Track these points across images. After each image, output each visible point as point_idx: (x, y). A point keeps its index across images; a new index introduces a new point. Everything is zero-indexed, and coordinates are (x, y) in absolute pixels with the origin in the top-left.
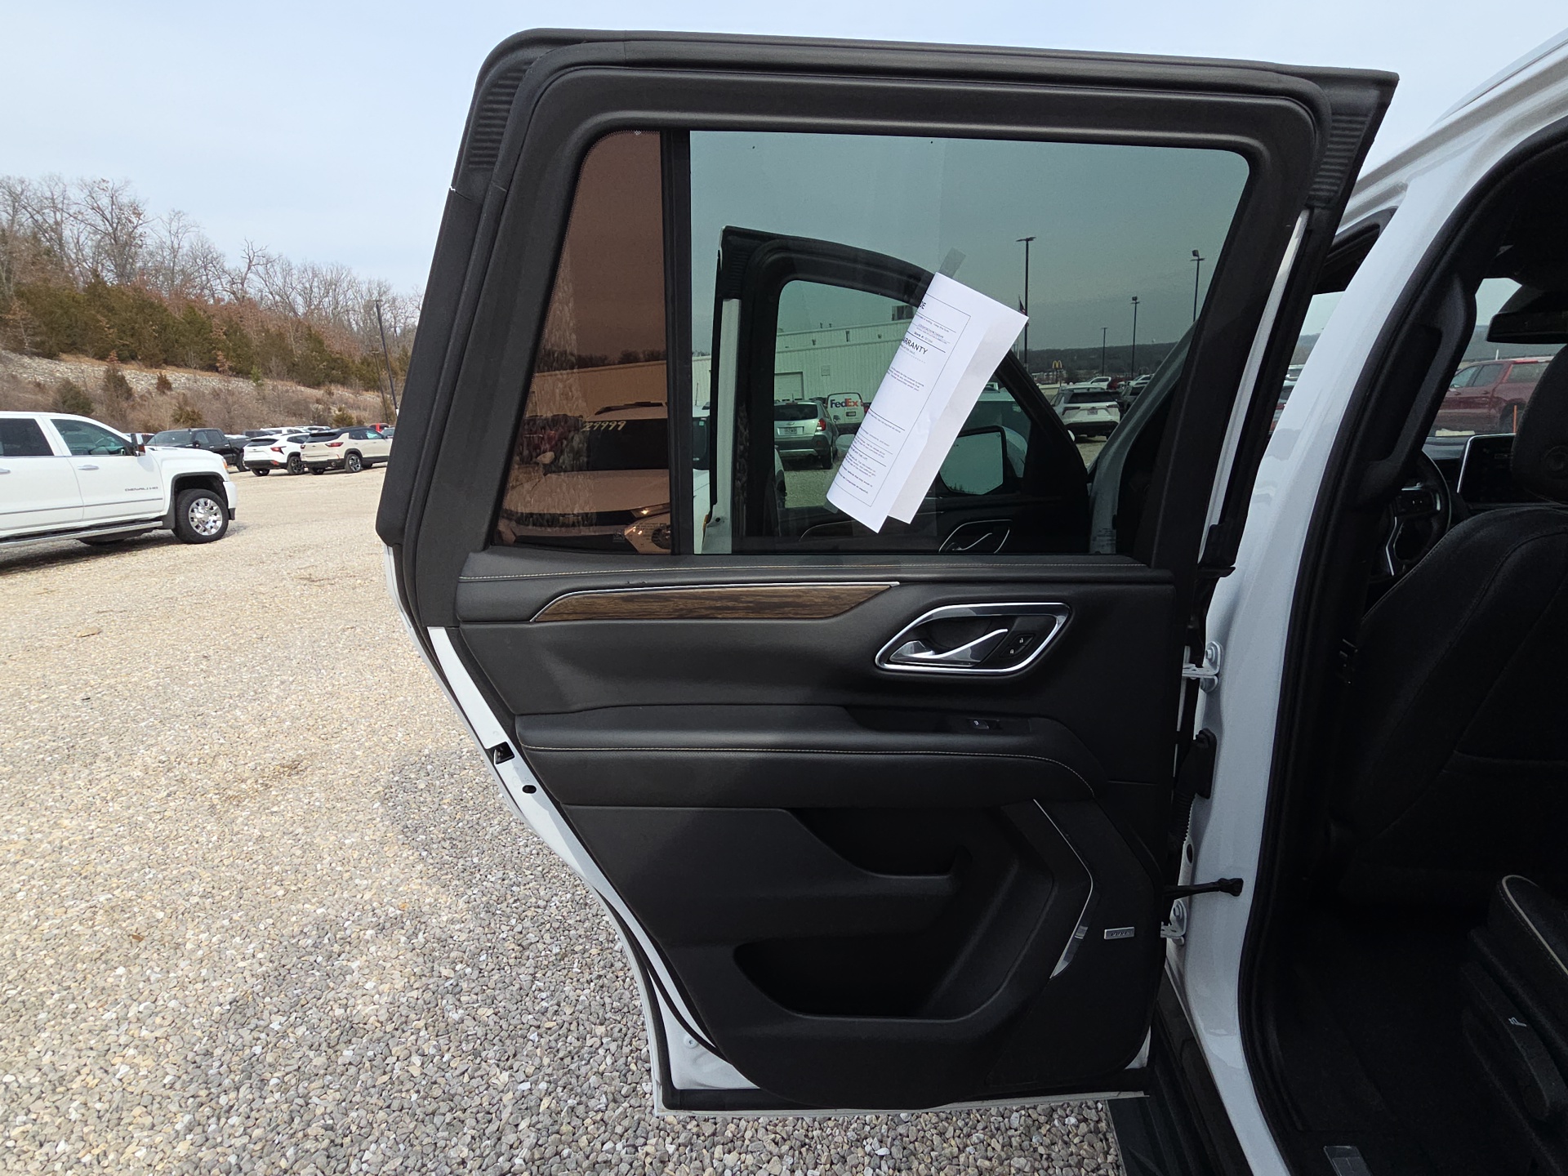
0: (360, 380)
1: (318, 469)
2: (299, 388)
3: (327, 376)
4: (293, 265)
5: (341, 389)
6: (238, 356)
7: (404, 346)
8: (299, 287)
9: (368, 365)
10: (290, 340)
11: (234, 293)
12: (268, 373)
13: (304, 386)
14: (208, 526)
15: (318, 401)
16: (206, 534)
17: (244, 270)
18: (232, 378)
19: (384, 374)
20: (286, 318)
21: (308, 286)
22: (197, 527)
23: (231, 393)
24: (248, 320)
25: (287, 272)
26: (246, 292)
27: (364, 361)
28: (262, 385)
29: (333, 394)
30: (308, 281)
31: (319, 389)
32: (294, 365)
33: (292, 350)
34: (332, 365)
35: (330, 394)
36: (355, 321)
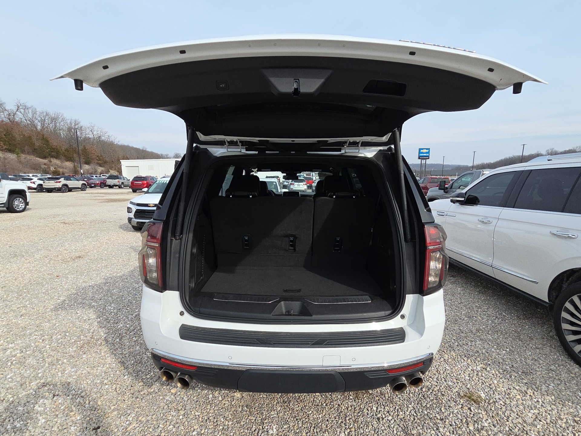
0: (64, 157)
1: (50, 190)
2: (36, 158)
3: (49, 155)
4: (38, 110)
5: (56, 160)
6: (10, 144)
7: (84, 145)
8: (39, 119)
9: (68, 151)
10: (34, 139)
11: (9, 119)
12: (23, 152)
13: (39, 158)
14: (19, 207)
15: (45, 164)
16: (18, 210)
17: (15, 110)
18: (6, 153)
19: (75, 155)
20: (32, 130)
21: (43, 118)
22: (15, 207)
23: (5, 159)
24: (15, 130)
25: (34, 113)
26: (15, 119)
27: (66, 150)
28: (20, 156)
29: (52, 162)
30: (44, 117)
31: (46, 160)
32: (35, 149)
33: (35, 143)
34: (52, 150)
35: (51, 162)
36: (63, 134)
